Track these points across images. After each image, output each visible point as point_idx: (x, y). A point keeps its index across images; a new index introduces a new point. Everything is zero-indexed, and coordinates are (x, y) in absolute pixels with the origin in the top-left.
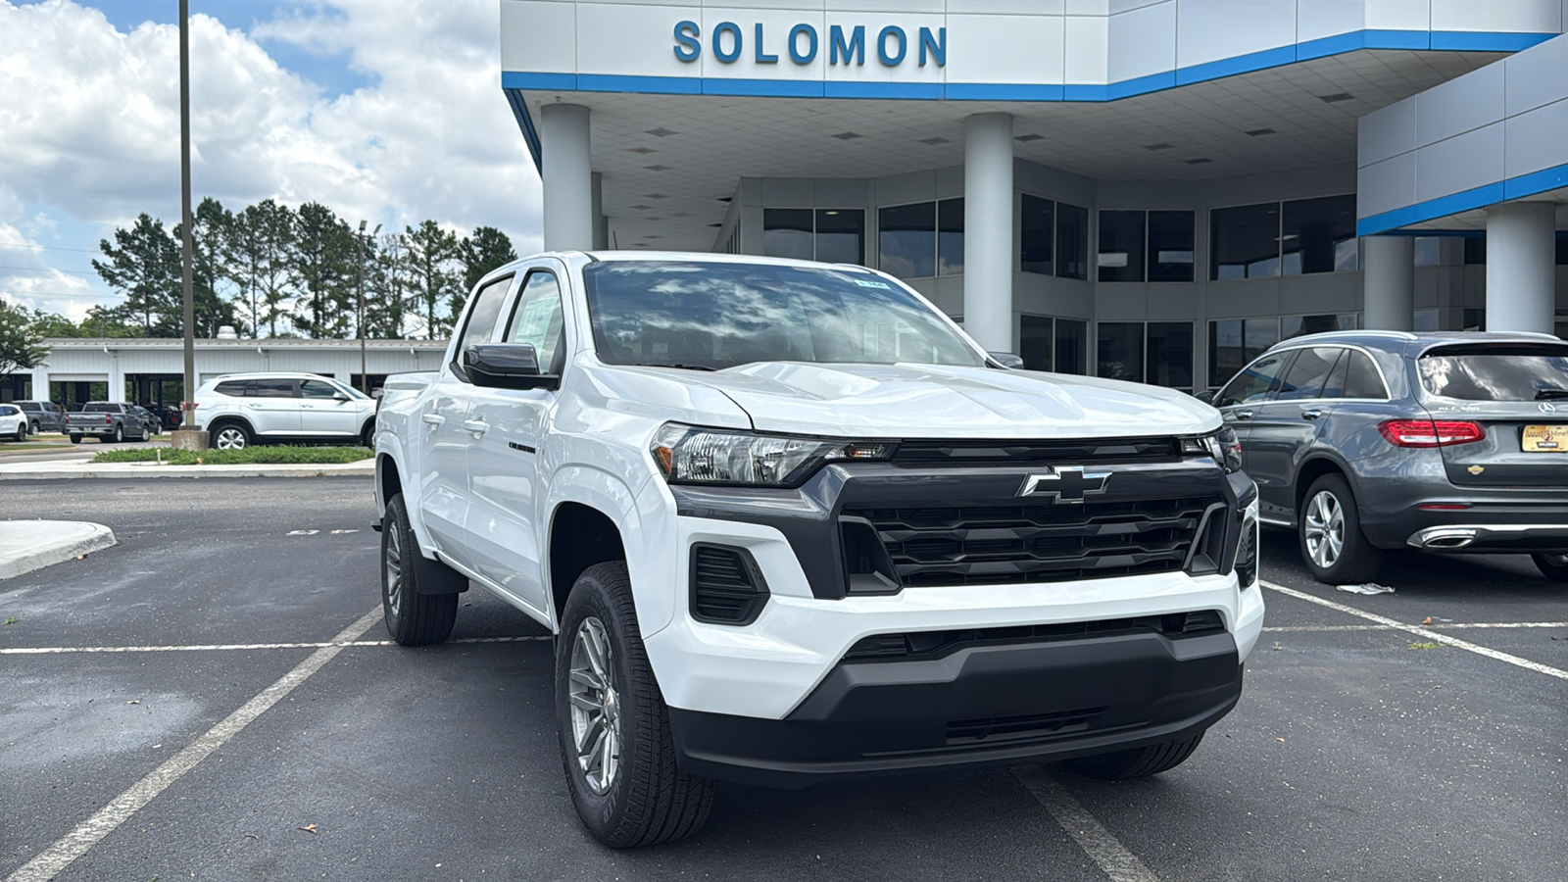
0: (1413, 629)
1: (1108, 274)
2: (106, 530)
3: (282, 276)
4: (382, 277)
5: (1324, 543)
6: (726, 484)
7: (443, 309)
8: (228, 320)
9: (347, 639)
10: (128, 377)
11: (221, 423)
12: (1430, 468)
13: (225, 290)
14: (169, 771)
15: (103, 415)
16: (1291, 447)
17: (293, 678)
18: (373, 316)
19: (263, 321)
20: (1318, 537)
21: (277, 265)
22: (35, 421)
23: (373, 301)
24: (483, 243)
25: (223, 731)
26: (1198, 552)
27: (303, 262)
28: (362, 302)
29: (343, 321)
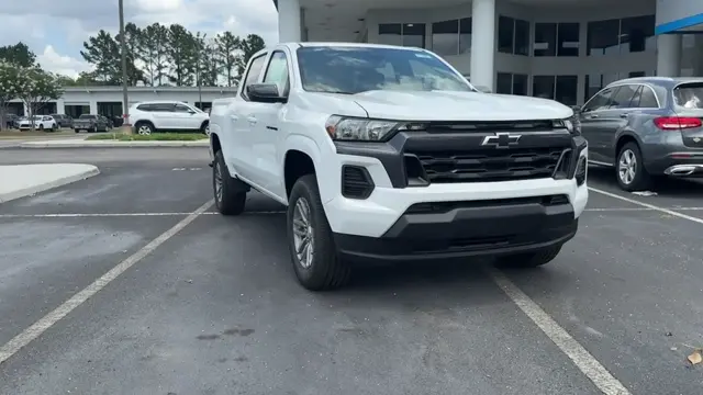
0: (663, 210)
1: (538, 53)
2: (95, 167)
3: (163, 58)
4: (207, 58)
5: (627, 173)
6: (356, 140)
7: (235, 73)
8: (140, 78)
9: (200, 212)
10: (98, 103)
11: (141, 123)
12: (675, 139)
13: (139, 64)
14: (130, 261)
15: (88, 120)
16: (613, 131)
17: (179, 226)
18: (204, 75)
19: (156, 78)
20: (625, 170)
21: (161, 52)
22: (59, 123)
23: (204, 69)
24: (251, 42)
25: (151, 246)
26: (559, 169)
27: (172, 51)
28: (198, 69)
29: (191, 78)
